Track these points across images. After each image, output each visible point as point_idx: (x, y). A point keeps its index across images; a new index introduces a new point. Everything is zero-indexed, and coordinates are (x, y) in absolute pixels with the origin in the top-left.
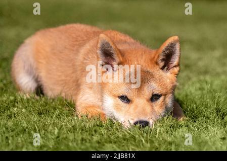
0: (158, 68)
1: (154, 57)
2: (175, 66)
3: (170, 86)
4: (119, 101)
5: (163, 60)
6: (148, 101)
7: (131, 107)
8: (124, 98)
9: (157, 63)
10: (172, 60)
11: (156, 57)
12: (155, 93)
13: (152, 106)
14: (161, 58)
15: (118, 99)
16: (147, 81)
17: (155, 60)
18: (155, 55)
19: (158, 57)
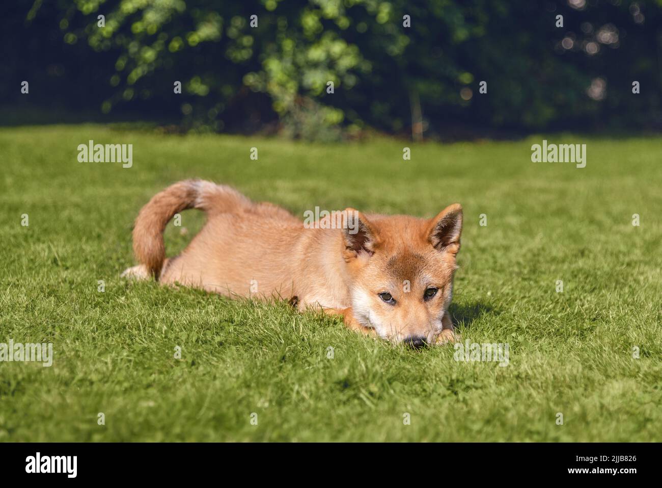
0: (432, 247)
1: (426, 232)
2: (454, 242)
3: (447, 272)
4: (379, 300)
5: (438, 235)
6: (420, 301)
7: (398, 313)
8: (386, 296)
9: (430, 241)
10: (450, 234)
11: (428, 232)
12: (429, 287)
13: (426, 308)
14: (435, 232)
15: (377, 296)
16: (418, 270)
17: (427, 236)
18: (427, 229)
19: (431, 231)
